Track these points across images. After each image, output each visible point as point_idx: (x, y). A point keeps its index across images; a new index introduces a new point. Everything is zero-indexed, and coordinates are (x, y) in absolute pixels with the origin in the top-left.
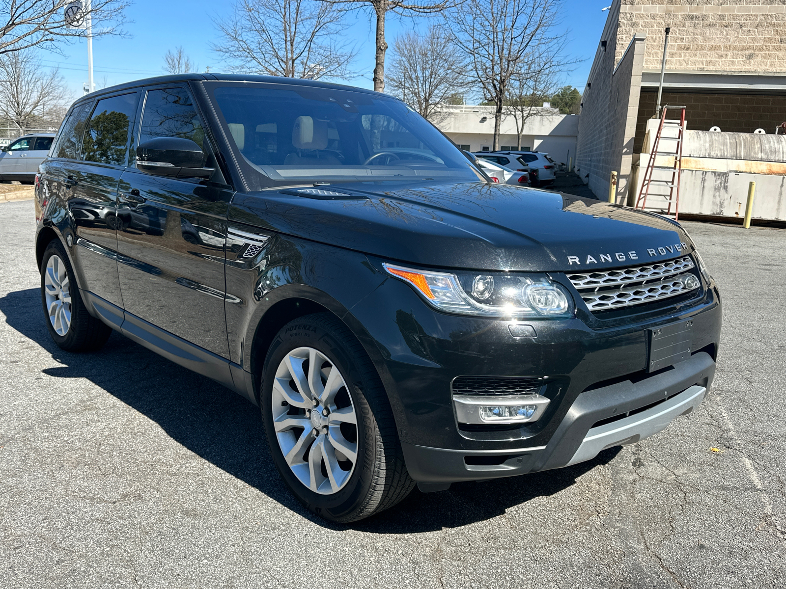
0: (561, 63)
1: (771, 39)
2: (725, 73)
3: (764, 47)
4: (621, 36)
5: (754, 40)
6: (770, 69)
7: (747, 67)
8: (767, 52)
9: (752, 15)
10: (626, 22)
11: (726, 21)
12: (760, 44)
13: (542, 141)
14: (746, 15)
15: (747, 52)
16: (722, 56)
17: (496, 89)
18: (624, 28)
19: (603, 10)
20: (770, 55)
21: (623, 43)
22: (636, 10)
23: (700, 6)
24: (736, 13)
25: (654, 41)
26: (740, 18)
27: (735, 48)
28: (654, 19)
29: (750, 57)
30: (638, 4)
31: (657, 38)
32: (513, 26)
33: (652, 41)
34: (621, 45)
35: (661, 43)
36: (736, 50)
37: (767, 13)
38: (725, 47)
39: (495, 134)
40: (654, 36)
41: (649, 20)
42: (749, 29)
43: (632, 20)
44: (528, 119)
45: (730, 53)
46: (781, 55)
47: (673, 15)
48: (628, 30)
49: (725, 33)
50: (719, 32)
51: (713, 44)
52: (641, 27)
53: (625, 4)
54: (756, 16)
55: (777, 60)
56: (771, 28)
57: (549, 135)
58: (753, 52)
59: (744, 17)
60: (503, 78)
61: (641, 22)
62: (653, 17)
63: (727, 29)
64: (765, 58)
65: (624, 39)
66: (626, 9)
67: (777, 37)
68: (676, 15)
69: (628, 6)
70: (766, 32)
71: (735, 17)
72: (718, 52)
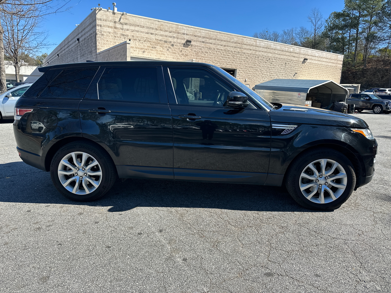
0: (47, 44)
1: (149, 46)
2: (144, 58)
3: (148, 49)
4: (98, 39)
5: (144, 46)
6: (151, 57)
7: (143, 55)
8: (149, 51)
9: (142, 37)
10: (99, 33)
11: (135, 38)
12: (146, 48)
13: (27, 77)
14: (141, 37)
15: (143, 50)
16: (135, 51)
17: (13, 53)
18: (99, 35)
19: (76, 25)
20: (150, 52)
21: (99, 41)
22: (103, 29)
23: (125, 31)
24: (137, 35)
25: (111, 42)
26: (139, 37)
27: (139, 48)
28: (110, 34)
29: (144, 52)
30: (103, 27)
31: (112, 41)
32: (17, 25)
33: (110, 42)
34: (98, 42)
35: (113, 43)
36: (139, 49)
37: (147, 37)
38: (135, 47)
39: (16, 75)
40: (111, 40)
41: (108, 34)
42: (142, 42)
43: (101, 33)
44: (21, 67)
45: (137, 50)
46: (153, 52)
47: (117, 33)
48: (100, 37)
49: (135, 42)
50: (133, 42)
51: (131, 46)
52: (105, 36)
53: (98, 26)
54: (144, 37)
55: (152, 54)
56: (149, 43)
57: (30, 75)
58: (144, 50)
59: (140, 37)
60: (16, 48)
61: (105, 34)
62: (109, 33)
63: (135, 41)
64: (148, 53)
65: (100, 40)
66: (99, 28)
67: (151, 46)
68: (118, 33)
69: (99, 27)
70: (147, 44)
71: (137, 37)
72: (133, 49)
